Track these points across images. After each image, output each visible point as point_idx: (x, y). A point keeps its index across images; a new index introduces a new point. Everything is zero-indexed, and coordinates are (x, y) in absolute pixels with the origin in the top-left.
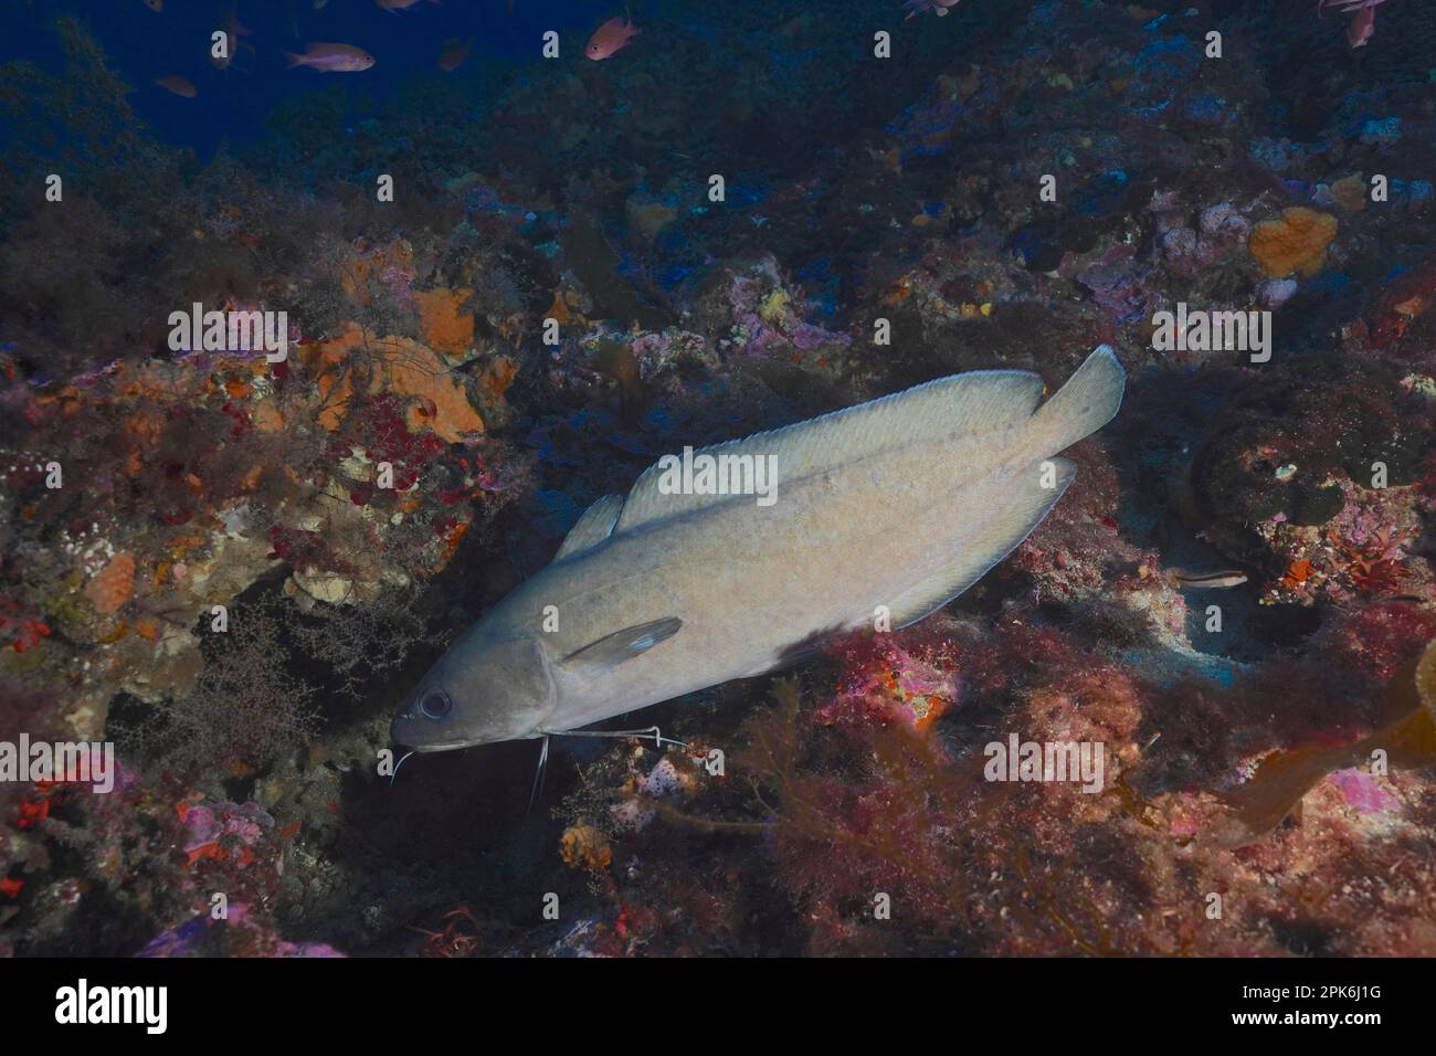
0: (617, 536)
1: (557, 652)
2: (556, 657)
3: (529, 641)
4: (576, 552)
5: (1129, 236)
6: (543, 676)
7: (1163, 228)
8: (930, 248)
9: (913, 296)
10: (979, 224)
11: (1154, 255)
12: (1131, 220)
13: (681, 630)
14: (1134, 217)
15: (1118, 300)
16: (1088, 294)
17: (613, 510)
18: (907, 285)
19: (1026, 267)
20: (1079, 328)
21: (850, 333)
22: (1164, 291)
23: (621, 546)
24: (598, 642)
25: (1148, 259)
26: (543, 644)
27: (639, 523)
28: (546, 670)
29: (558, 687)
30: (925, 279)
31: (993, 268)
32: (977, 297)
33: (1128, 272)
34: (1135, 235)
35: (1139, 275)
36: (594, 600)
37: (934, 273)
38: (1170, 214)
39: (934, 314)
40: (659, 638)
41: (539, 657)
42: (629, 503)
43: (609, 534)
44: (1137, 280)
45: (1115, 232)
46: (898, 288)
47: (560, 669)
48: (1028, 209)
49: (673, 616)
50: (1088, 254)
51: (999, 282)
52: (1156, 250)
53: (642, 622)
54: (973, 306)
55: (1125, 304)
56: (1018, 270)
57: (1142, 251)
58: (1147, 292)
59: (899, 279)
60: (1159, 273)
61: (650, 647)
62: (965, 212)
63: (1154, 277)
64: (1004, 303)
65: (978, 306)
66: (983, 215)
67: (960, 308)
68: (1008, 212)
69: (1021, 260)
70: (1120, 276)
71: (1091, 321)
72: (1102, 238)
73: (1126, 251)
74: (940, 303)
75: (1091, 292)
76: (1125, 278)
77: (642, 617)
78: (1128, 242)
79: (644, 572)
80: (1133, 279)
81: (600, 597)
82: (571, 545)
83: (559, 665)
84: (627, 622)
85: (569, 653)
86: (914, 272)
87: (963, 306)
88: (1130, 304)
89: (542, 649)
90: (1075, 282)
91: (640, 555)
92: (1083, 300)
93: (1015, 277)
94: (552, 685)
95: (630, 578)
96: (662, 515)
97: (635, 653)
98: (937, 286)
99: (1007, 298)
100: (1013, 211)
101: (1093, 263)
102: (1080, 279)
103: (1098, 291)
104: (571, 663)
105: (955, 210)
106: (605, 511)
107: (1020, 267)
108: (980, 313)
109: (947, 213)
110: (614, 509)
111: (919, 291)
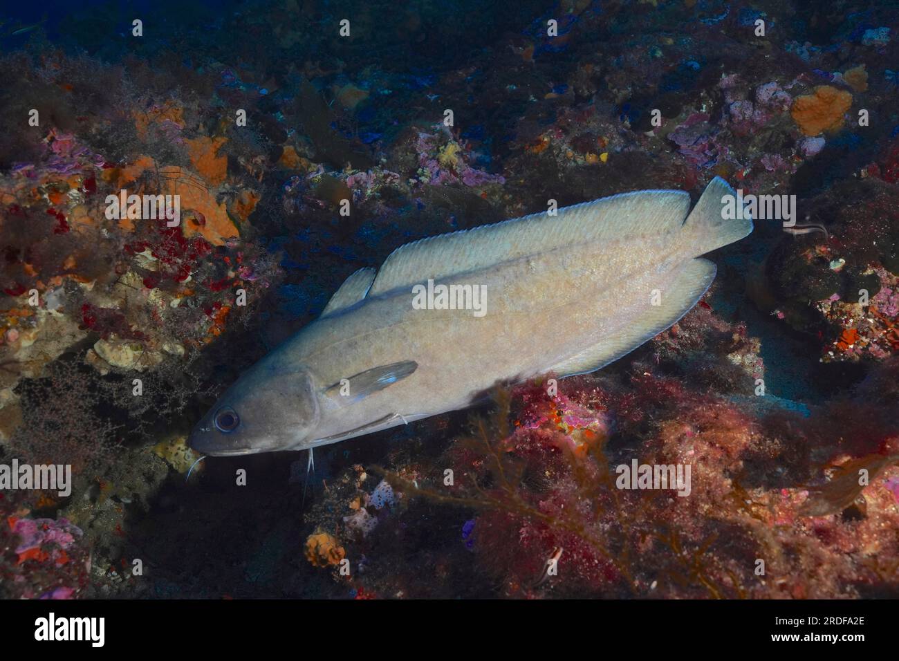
0: (370, 299)
1: (323, 383)
2: (322, 387)
3: (302, 374)
4: (338, 309)
5: (704, 106)
6: (311, 400)
7: (729, 100)
8: (562, 113)
9: (551, 148)
10: (594, 99)
11: (723, 120)
12: (706, 95)
13: (417, 371)
14: (708, 93)
15: (698, 152)
16: (675, 147)
17: (367, 280)
18: (546, 140)
19: (631, 128)
20: (672, 171)
21: (504, 175)
22: (730, 146)
23: (373, 306)
24: (354, 377)
25: (719, 123)
26: (312, 376)
27: (387, 289)
28: (314, 396)
29: (321, 409)
30: (559, 135)
31: (607, 128)
32: (597, 149)
33: (704, 132)
34: (708, 106)
35: (712, 134)
36: (352, 345)
37: (566, 131)
38: (734, 90)
39: (567, 160)
40: (400, 377)
41: (309, 387)
42: (380, 274)
43: (364, 297)
44: (711, 137)
45: (694, 104)
46: (539, 142)
47: (324, 396)
48: (630, 89)
49: (411, 359)
50: (674, 119)
51: (612, 138)
52: (724, 116)
53: (387, 363)
54: (595, 155)
55: (703, 156)
56: (625, 130)
57: (714, 117)
58: (718, 146)
59: (540, 135)
60: (727, 133)
61: (392, 383)
62: (583, 91)
63: (723, 136)
64: (617, 152)
65: (598, 154)
66: (597, 93)
67: (585, 157)
68: (615, 90)
69: (627, 123)
70: (699, 135)
71: (680, 165)
72: (684, 108)
73: (703, 117)
74: (570, 153)
75: (678, 147)
76: (702, 136)
77: (388, 360)
78: (704, 111)
79: (390, 326)
80: (708, 137)
81: (356, 343)
82: (335, 304)
83: (324, 393)
84: (376, 363)
85: (331, 384)
86: (550, 130)
87: (587, 154)
88: (706, 155)
89: (311, 380)
90: (666, 139)
91: (388, 313)
92: (672, 152)
93: (623, 135)
94: (317, 408)
95: (379, 330)
96: (404, 284)
97: (381, 387)
98: (567, 141)
99: (619, 149)
100: (619, 90)
101: (679, 126)
102: (670, 137)
103: (683, 146)
104: (332, 391)
105: (576, 90)
106: (362, 280)
107: (627, 128)
108: (600, 160)
109: (570, 92)
110: (369, 278)
111: (554, 144)
